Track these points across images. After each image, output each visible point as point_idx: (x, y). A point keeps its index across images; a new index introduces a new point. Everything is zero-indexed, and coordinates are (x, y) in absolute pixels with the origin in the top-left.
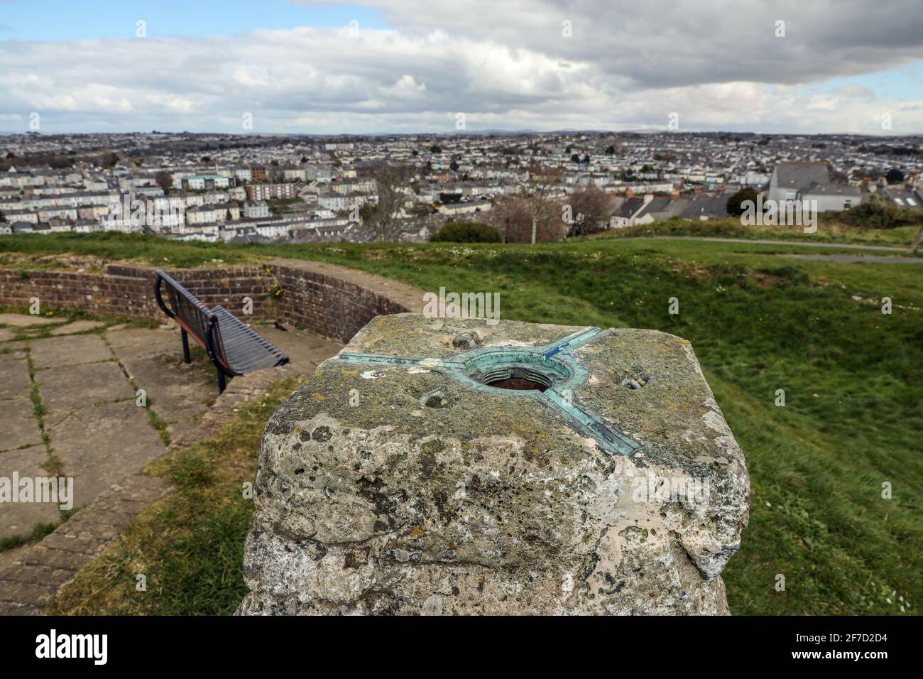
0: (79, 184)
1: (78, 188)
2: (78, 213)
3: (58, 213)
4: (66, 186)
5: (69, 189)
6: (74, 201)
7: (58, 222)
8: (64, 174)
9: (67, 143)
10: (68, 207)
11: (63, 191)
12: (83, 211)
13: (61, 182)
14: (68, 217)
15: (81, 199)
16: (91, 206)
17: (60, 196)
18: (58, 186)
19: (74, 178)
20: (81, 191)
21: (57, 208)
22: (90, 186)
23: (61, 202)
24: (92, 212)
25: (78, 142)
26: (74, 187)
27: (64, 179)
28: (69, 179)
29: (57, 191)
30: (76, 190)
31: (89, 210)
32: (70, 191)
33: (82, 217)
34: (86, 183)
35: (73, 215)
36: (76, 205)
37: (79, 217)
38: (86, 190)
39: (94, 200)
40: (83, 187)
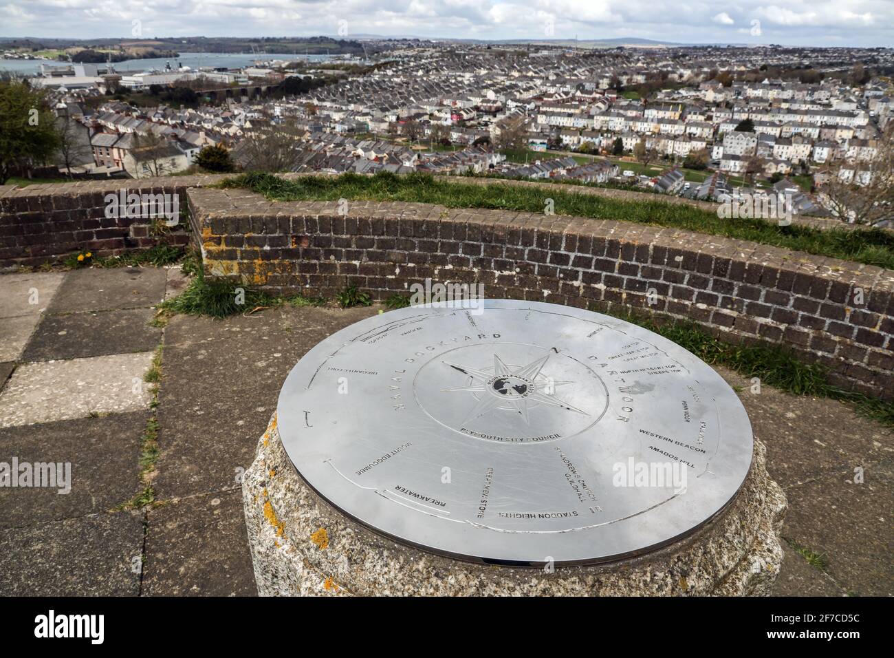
0: (826, 102)
1: (824, 105)
2: (820, 132)
3: (801, 130)
4: (813, 102)
5: (815, 106)
6: (818, 119)
7: (800, 139)
8: (814, 90)
9: (806, 56)
10: (812, 125)
11: (809, 106)
12: (826, 130)
13: (808, 98)
14: (810, 135)
15: (826, 118)
16: (835, 127)
17: (807, 112)
18: (805, 102)
19: (822, 95)
20: (827, 109)
21: (802, 124)
22: (837, 104)
23: (806, 119)
24: (835, 133)
25: (817, 57)
26: (820, 104)
27: (811, 95)
28: (816, 95)
29: (804, 107)
30: (821, 108)
31: (833, 131)
32: (815, 108)
33: (823, 137)
34: (834, 101)
35: (815, 133)
36: (819, 124)
37: (819, 136)
38: (833, 109)
39: (838, 120)
40: (830, 105)
